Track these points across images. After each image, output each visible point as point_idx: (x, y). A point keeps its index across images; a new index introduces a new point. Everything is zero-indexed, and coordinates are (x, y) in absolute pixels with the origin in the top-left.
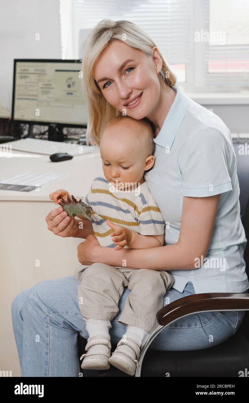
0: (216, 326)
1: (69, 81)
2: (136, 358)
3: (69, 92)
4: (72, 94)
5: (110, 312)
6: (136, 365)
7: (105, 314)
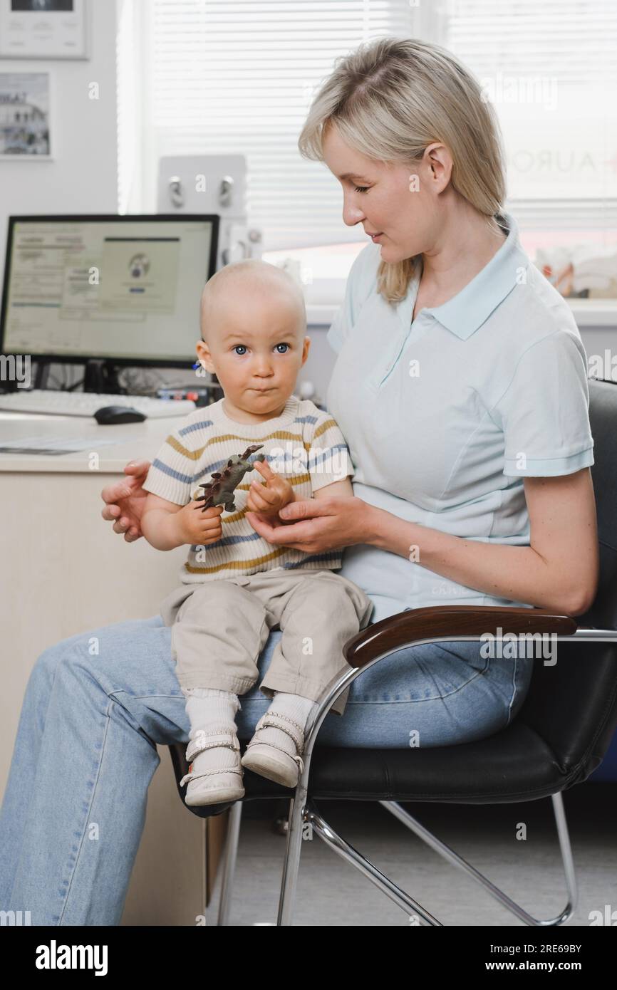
0: (470, 699)
1: (137, 261)
2: (298, 753)
3: (135, 287)
4: (142, 290)
5: (238, 676)
6: (299, 766)
7: (227, 678)
